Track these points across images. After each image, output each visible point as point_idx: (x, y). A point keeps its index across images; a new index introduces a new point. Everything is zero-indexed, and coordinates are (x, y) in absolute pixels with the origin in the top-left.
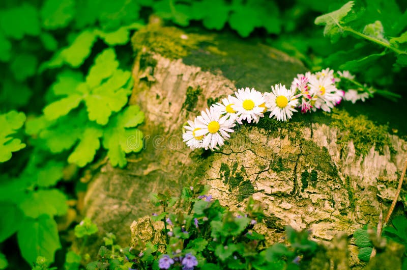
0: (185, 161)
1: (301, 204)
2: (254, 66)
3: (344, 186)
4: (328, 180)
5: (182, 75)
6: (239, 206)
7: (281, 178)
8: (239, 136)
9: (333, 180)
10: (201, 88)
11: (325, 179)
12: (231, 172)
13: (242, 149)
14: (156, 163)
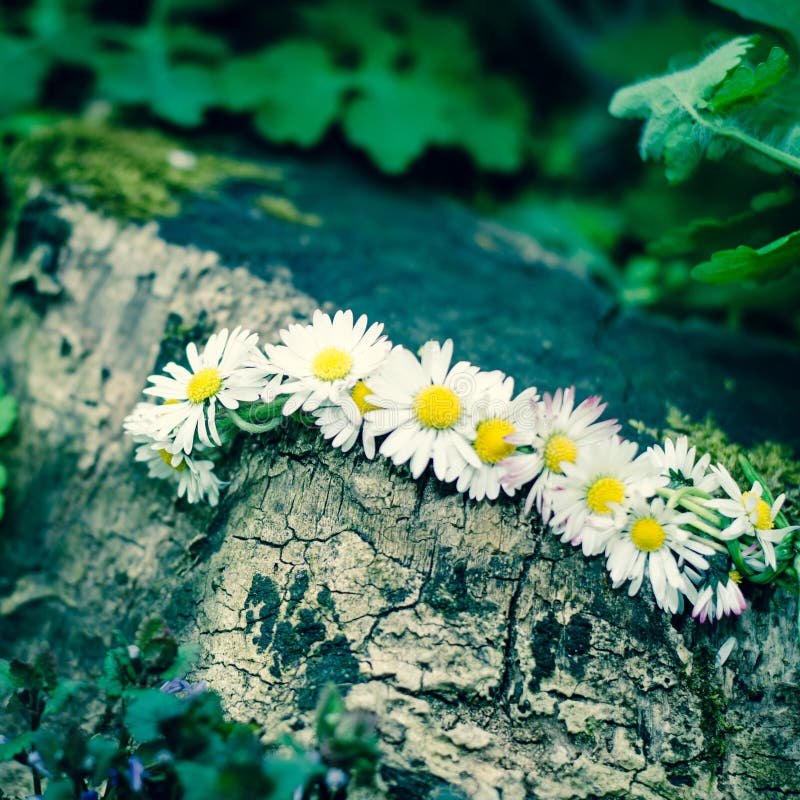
0: (140, 569)
1: (528, 735)
2: (410, 264)
3: (690, 682)
4: (629, 653)
5: (152, 276)
6: (298, 726)
7: (460, 636)
8: (321, 482)
9: (646, 656)
10: (210, 319)
11: (620, 648)
12: (284, 606)
13: (328, 526)
14: (42, 576)
